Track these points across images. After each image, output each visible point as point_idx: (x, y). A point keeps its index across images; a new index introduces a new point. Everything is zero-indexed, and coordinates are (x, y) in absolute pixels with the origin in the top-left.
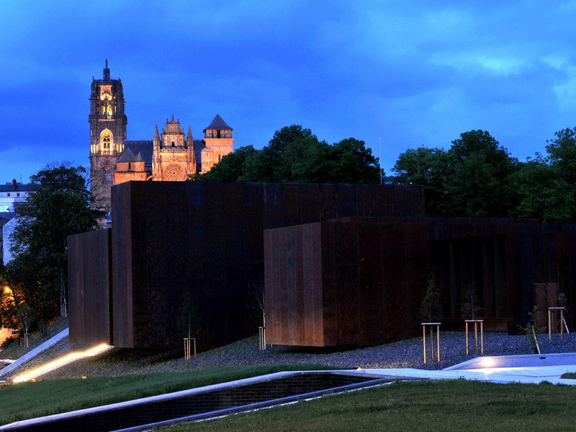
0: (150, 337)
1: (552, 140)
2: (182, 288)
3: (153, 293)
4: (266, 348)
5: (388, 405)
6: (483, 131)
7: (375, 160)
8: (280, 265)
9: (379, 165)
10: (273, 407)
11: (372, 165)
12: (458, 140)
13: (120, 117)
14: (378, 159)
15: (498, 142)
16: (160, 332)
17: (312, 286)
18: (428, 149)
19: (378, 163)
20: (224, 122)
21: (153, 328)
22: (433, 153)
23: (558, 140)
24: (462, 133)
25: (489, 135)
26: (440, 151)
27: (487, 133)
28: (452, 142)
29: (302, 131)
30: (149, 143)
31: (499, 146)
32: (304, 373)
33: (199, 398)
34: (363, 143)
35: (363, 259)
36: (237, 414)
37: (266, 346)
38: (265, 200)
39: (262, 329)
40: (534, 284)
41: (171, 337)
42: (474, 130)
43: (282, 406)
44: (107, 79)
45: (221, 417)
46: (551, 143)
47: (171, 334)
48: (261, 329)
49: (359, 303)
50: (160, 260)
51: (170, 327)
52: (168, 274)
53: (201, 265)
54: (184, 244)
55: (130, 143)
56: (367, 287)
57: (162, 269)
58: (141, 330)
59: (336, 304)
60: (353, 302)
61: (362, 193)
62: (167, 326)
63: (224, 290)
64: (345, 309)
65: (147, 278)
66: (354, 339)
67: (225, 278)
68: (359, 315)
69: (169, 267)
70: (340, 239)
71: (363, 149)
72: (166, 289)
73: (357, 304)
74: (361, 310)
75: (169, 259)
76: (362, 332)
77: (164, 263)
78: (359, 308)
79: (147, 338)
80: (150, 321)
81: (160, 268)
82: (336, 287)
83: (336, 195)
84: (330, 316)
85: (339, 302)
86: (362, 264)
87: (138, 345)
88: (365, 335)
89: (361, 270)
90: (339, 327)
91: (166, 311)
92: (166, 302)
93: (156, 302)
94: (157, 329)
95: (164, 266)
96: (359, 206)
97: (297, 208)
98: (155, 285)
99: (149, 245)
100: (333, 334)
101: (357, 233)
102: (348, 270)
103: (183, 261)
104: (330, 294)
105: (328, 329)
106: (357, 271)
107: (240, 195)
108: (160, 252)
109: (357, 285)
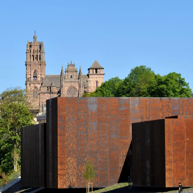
0: (67, 182)
3: (69, 158)
9: (189, 87)
11: (185, 87)
13: (42, 62)
14: (188, 84)
16: (72, 179)
20: (99, 64)
21: (69, 177)
29: (146, 69)
30: (58, 76)
34: (180, 75)
35: (188, 139)
38: (131, 107)
44: (36, 42)
47: (79, 181)
49: (186, 163)
50: (73, 140)
51: (78, 177)
52: (77, 148)
53: (96, 143)
54: (86, 131)
55: (48, 76)
56: (190, 154)
57: (74, 145)
58: (62, 179)
59: (173, 164)
60: (182, 163)
61: (184, 102)
62: (76, 176)
63: (108, 156)
64: (178, 167)
65: (66, 150)
66: (183, 183)
67: (108, 149)
68: (185, 170)
69: (78, 144)
70: (175, 128)
71: (180, 78)
72: (76, 156)
73: (184, 163)
74: (187, 167)
75: (78, 139)
76: (187, 179)
77: (75, 142)
78: (185, 166)
79: (65, 183)
80: (67, 174)
81: (73, 144)
82: (173, 155)
83: (169, 104)
84: (170, 171)
85: (175, 163)
86: (187, 141)
87: (60, 187)
88: (189, 181)
89: (186, 145)
90: (174, 177)
91: (76, 168)
92: (76, 163)
93: (70, 163)
94: (71, 178)
95: (75, 144)
96: (182, 110)
97: (148, 111)
98: (70, 154)
99: (67, 132)
100: (171, 181)
101: (185, 124)
102: (180, 145)
103: (86, 141)
104: (169, 158)
105: (169, 178)
106: (184, 146)
107: (117, 104)
108: (73, 136)
109: (184, 153)
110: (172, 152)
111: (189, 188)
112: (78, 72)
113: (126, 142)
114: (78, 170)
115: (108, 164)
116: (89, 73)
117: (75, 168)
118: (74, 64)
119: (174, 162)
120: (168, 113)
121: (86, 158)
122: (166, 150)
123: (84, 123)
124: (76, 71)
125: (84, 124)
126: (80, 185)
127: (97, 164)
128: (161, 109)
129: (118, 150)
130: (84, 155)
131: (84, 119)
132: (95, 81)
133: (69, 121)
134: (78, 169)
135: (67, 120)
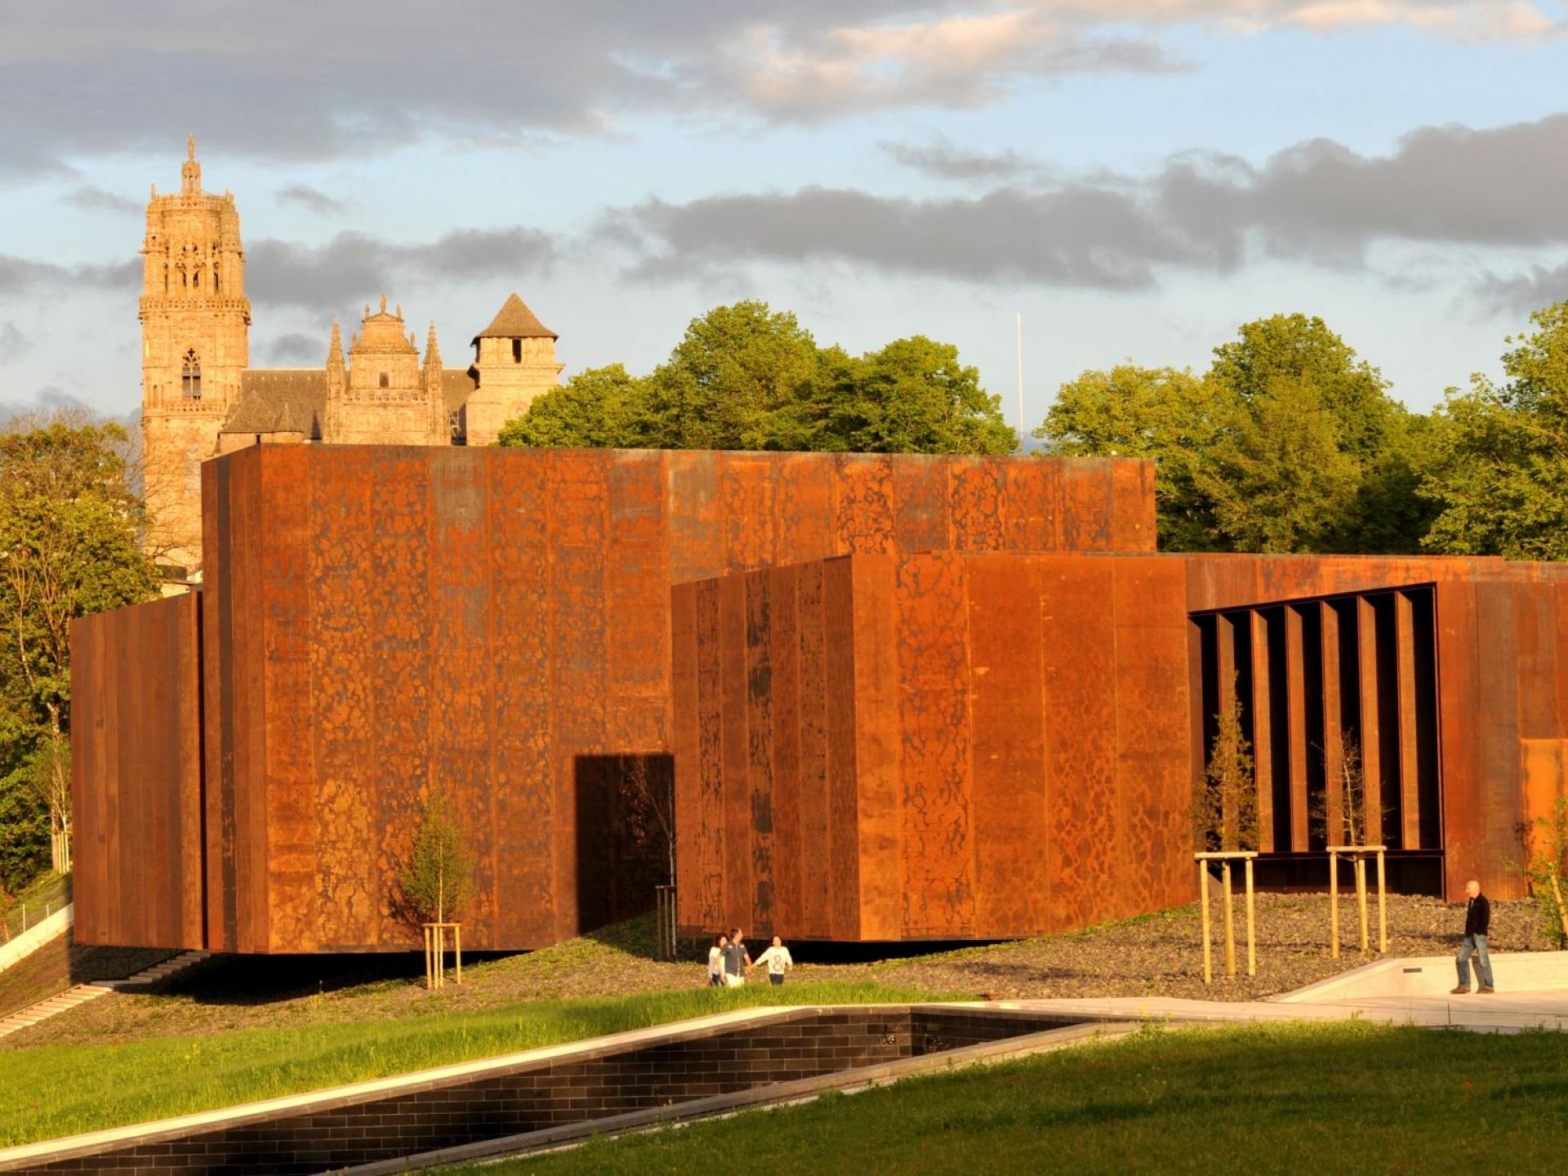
0: (321, 920)
1: (1521, 337)
2: (418, 772)
3: (330, 787)
4: (678, 952)
5: (1151, 1102)
6: (1308, 317)
7: (988, 403)
8: (725, 692)
9: (1000, 417)
10: (735, 1114)
11: (980, 416)
12: (1233, 344)
13: (230, 304)
14: (997, 399)
15: (1350, 351)
16: (350, 904)
17: (824, 756)
18: (1145, 370)
19: (998, 412)
20: (532, 317)
21: (330, 894)
22: (1160, 382)
23: (1542, 336)
24: (1245, 326)
25: (1323, 329)
26: (1180, 377)
27: (1318, 323)
28: (1216, 351)
29: (768, 319)
30: (313, 378)
31: (1356, 361)
32: (824, 1010)
33: (484, 1090)
34: (951, 352)
35: (981, 671)
36: (616, 1138)
37: (677, 946)
38: (672, 504)
39: (666, 892)
40: (1523, 741)
41: (385, 921)
42: (1279, 313)
43: (767, 1113)
44: (194, 195)
45: (564, 1148)
46: (1519, 345)
48: (662, 891)
49: (971, 807)
50: (351, 686)
51: (380, 890)
52: (374, 729)
53: (477, 701)
54: (422, 636)
55: (258, 378)
56: (994, 757)
57: (357, 713)
58: (292, 899)
59: (899, 811)
60: (952, 802)
61: (965, 481)
62: (369, 887)
63: (546, 776)
64: (927, 825)
65: (312, 741)
66: (957, 918)
67: (547, 739)
68: (970, 844)
69: (377, 707)
70: (912, 609)
71: (951, 369)
72: (369, 773)
73: (965, 808)
74: (977, 828)
75: (379, 682)
76: (979, 896)
77: (362, 696)
78: (971, 821)
79: (309, 924)
80: (319, 871)
81: (352, 708)
82: (898, 757)
83: (887, 489)
84: (882, 848)
85: (910, 805)
86: (980, 685)
87: (283, 947)
88: (989, 906)
89: (976, 703)
90: (908, 882)
91: (369, 839)
92: (370, 813)
93: (337, 815)
94: (342, 895)
95: (363, 705)
96: (955, 522)
97: (769, 526)
98: (337, 762)
99: (318, 639)
100: (891, 904)
101: (965, 589)
102: (937, 705)
103: (422, 690)
104: (880, 778)
105: (876, 888)
106: (964, 706)
107: (595, 488)
108: (350, 662)
109: (964, 751)
110: (895, 746)
111: (991, 947)
112: (422, 357)
113: (646, 700)
114: (381, 852)
115: (551, 818)
116: (477, 360)
117: (365, 843)
118: (399, 311)
119: (906, 801)
120: (879, 537)
121: (424, 788)
122: (863, 734)
123: (414, 590)
124: (411, 351)
125: (414, 598)
126: (392, 937)
127: (484, 820)
128: (839, 518)
129: (603, 740)
130: (416, 768)
131: (414, 567)
132: (508, 403)
133: (329, 581)
134: (384, 845)
135: (318, 574)
